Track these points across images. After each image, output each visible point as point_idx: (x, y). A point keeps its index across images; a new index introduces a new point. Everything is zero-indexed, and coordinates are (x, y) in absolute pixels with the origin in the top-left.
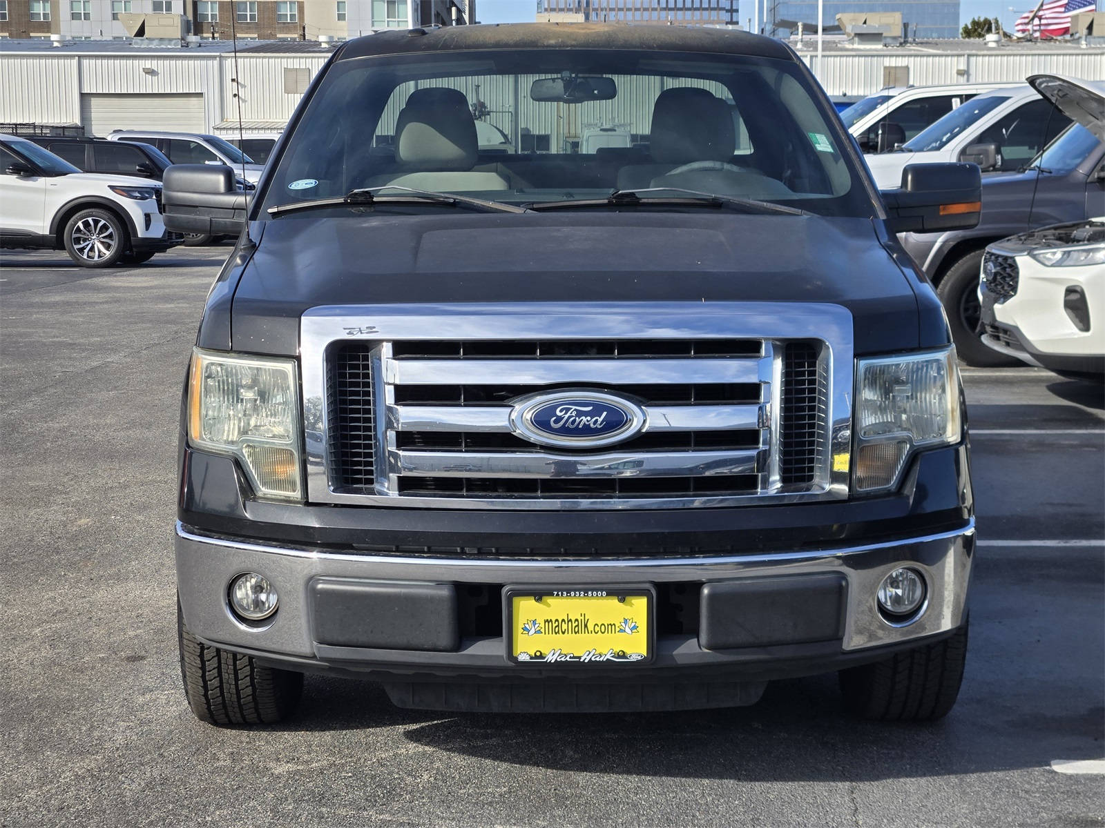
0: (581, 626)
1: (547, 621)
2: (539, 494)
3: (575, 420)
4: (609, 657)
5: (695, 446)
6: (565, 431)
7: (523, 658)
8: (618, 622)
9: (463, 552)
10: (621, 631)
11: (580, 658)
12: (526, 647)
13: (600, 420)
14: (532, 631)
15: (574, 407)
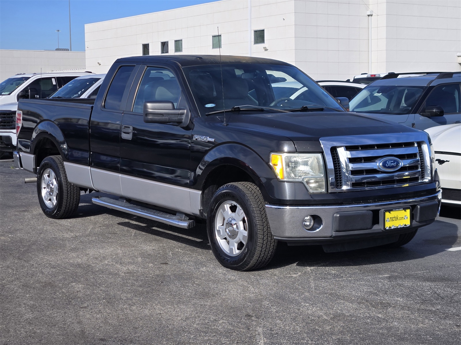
0: (396, 218)
1: (391, 218)
2: (381, 185)
3: (391, 165)
4: (403, 226)
5: (408, 170)
6: (389, 167)
7: (387, 228)
8: (404, 216)
9: (370, 202)
10: (405, 219)
11: (398, 227)
12: (388, 225)
13: (395, 164)
14: (388, 221)
15: (390, 161)
